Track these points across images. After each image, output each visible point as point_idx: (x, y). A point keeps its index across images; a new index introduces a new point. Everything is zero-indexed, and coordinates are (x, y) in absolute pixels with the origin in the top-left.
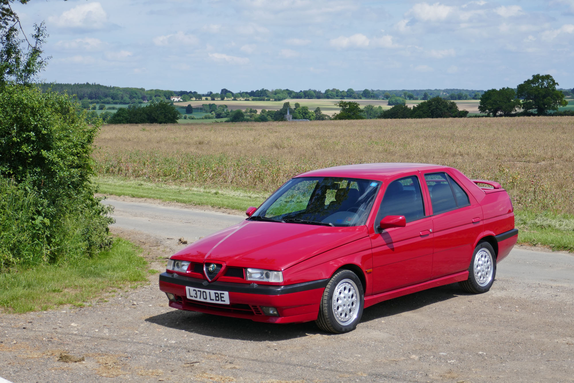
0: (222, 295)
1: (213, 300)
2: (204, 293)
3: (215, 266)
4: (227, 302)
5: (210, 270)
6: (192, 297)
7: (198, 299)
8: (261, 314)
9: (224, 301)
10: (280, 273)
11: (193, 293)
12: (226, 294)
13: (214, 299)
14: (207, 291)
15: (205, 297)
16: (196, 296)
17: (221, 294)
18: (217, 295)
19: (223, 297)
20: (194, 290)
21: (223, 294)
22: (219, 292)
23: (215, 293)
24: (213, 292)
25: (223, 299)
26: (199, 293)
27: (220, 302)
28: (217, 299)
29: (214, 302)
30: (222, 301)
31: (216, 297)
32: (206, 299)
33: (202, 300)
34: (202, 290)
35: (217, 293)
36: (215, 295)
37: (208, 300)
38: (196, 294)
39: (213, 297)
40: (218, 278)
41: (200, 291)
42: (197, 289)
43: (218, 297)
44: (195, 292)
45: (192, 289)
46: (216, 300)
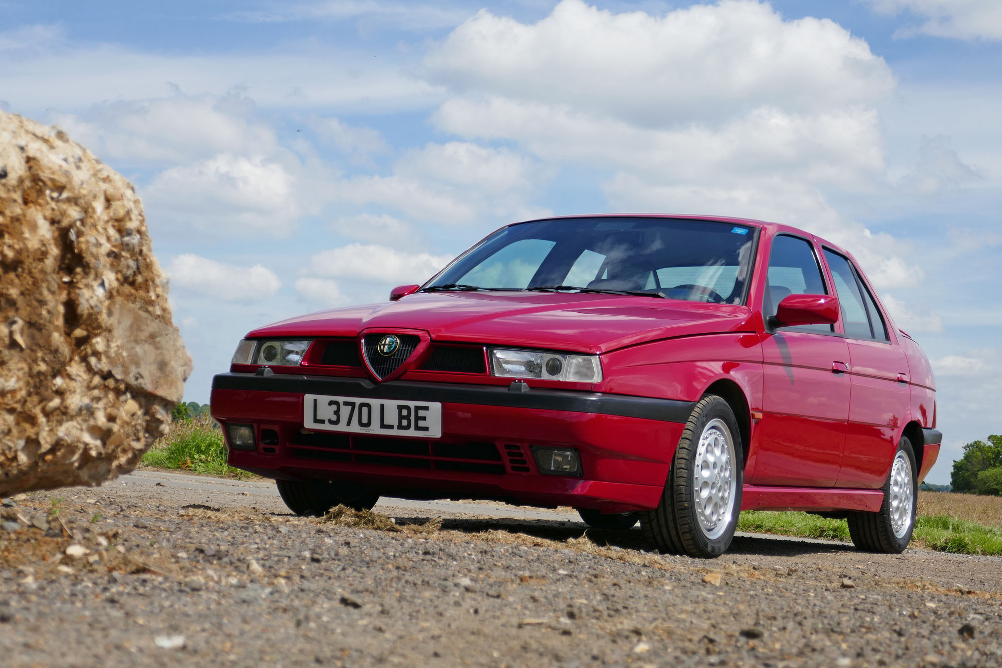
0: (421, 413)
1: (391, 427)
2: (365, 410)
3: (398, 341)
4: (435, 431)
5: (382, 351)
6: (323, 422)
7: (342, 427)
8: (527, 469)
9: (426, 429)
10: (595, 361)
11: (326, 412)
12: (436, 408)
13: (395, 423)
14: (375, 403)
15: (365, 420)
16: (334, 418)
17: (417, 408)
18: (405, 412)
19: (424, 418)
20: (331, 403)
21: (426, 408)
22: (412, 404)
23: (400, 408)
24: (391, 405)
25: (421, 424)
26: (345, 411)
27: (412, 433)
28: (405, 423)
29: (395, 432)
30: (417, 428)
31: (401, 417)
32: (368, 424)
33: (355, 428)
34: (358, 401)
35: (408, 408)
36: (400, 413)
37: (375, 429)
38: (337, 413)
39: (392, 417)
40: (405, 372)
41: (353, 404)
42: (341, 399)
43: (408, 418)
44: (334, 407)
45: (323, 400)
46: (400, 427)
